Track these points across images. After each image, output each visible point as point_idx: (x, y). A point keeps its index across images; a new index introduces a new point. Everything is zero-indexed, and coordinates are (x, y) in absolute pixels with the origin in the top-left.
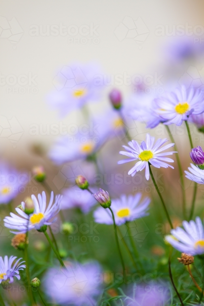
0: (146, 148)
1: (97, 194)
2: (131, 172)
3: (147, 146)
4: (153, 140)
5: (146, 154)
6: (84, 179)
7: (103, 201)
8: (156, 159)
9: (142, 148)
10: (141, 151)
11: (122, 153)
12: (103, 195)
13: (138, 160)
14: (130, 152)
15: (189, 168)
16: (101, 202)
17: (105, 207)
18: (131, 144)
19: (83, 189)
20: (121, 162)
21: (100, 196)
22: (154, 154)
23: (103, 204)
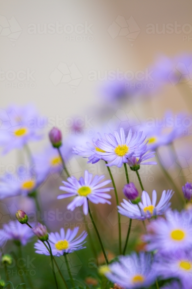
0: (84, 183)
1: (36, 228)
2: (71, 207)
3: (86, 182)
4: (91, 176)
5: (84, 189)
6: (24, 213)
7: (40, 235)
8: (95, 195)
9: (81, 184)
10: (80, 187)
11: (62, 188)
12: (41, 229)
13: (77, 195)
14: (69, 187)
15: (122, 204)
16: (39, 235)
17: (43, 241)
18: (70, 180)
19: (22, 223)
20: (61, 197)
21: (38, 230)
22: (92, 189)
23: (41, 237)
